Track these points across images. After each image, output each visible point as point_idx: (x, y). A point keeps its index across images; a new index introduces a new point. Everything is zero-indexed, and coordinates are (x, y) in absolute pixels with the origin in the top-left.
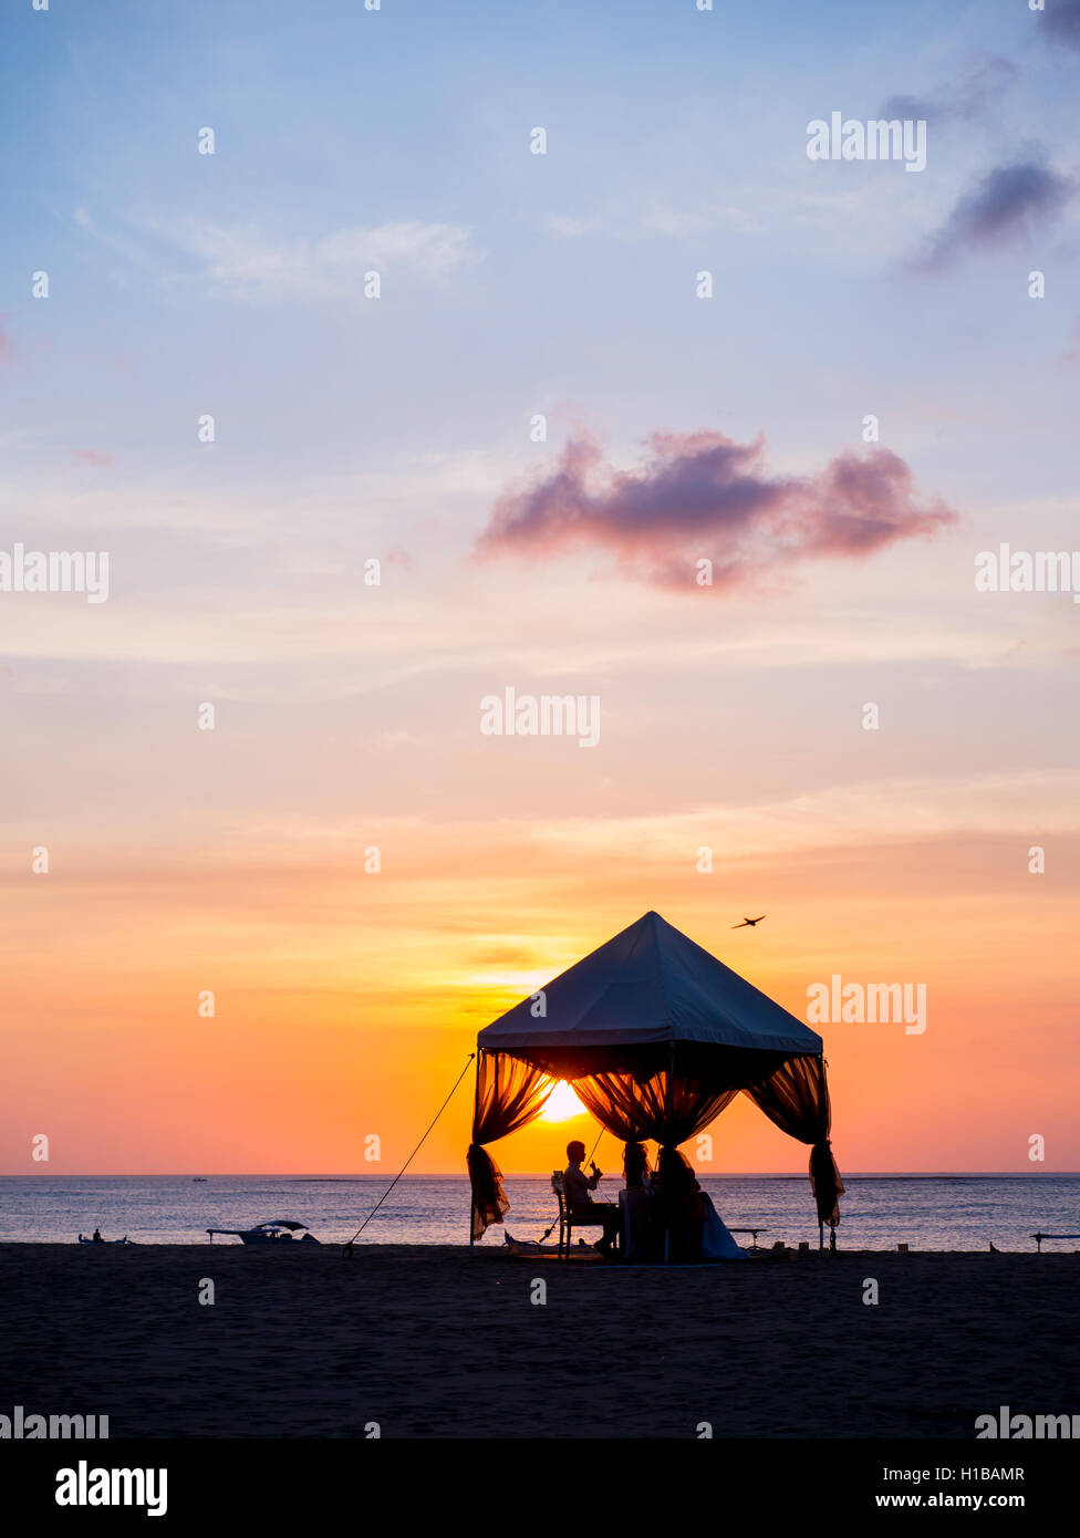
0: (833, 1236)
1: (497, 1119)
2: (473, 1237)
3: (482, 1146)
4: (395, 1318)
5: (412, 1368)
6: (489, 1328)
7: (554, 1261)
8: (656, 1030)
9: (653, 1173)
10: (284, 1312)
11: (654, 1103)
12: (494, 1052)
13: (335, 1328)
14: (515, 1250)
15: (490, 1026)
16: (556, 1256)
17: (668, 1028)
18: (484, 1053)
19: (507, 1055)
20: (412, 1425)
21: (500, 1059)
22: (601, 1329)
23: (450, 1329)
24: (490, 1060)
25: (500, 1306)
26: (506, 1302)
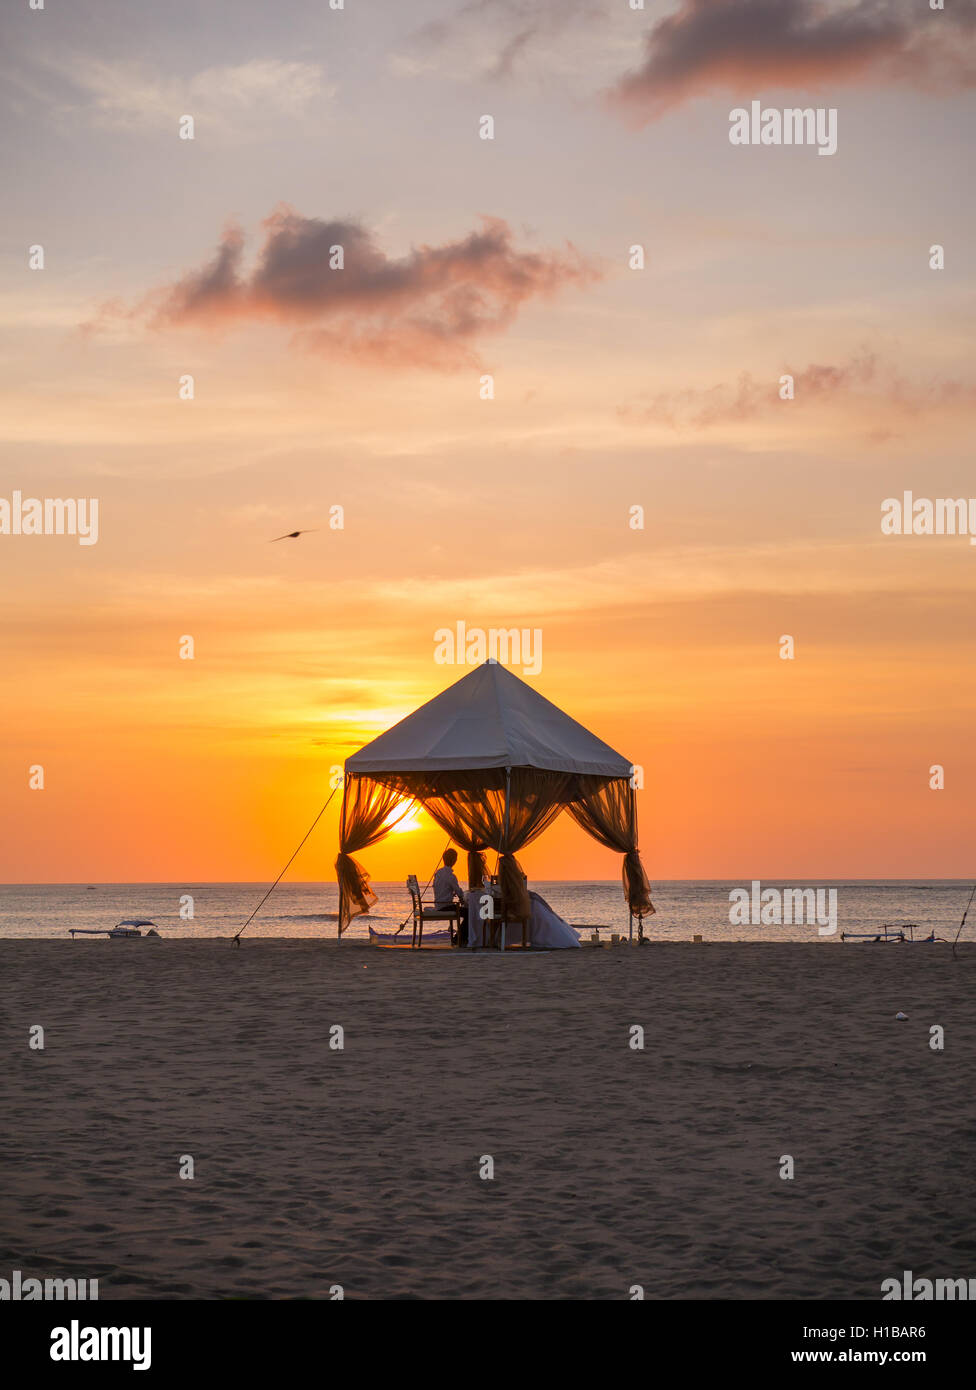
0: (641, 927)
1: (361, 831)
2: (340, 932)
3: (349, 855)
4: (284, 995)
5: (300, 1035)
6: (362, 1002)
7: (409, 949)
8: (494, 758)
9: (493, 878)
10: (188, 991)
11: (492, 817)
12: (359, 776)
13: (233, 1003)
14: (375, 941)
15: (356, 754)
16: (410, 946)
17: (506, 755)
18: (350, 776)
19: (369, 779)
20: (306, 1080)
21: (362, 783)
22: (455, 1004)
23: (330, 1004)
24: (354, 783)
25: (367, 986)
26: (375, 982)
